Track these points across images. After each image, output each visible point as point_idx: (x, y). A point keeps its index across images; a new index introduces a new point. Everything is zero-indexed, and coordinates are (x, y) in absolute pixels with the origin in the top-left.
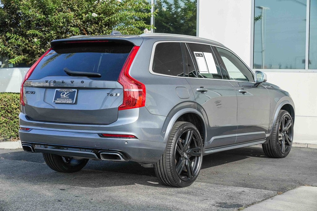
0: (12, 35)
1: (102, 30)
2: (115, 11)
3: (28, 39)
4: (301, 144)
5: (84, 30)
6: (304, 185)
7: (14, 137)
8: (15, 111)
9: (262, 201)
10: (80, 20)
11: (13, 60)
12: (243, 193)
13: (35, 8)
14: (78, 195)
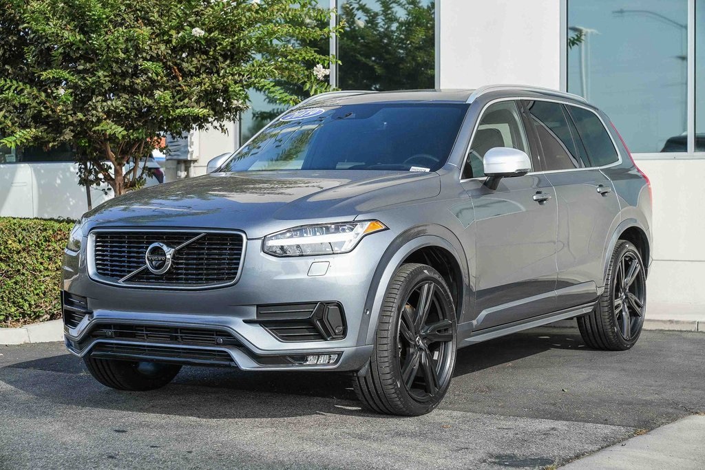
0: (8, 81)
1: (216, 67)
2: (245, 25)
3: (45, 91)
4: (683, 322)
5: (175, 68)
6: (697, 413)
7: (15, 318)
8: (15, 257)
9: (599, 450)
10: (166, 46)
11: (12, 139)
12: (551, 432)
13: (61, 18)
14: (156, 443)
